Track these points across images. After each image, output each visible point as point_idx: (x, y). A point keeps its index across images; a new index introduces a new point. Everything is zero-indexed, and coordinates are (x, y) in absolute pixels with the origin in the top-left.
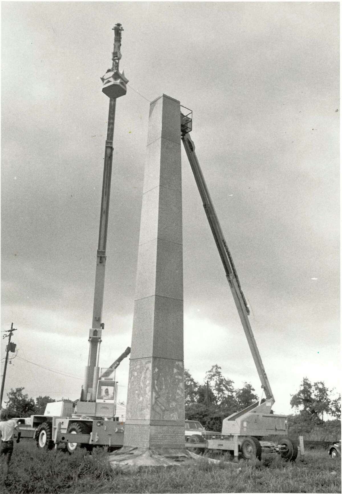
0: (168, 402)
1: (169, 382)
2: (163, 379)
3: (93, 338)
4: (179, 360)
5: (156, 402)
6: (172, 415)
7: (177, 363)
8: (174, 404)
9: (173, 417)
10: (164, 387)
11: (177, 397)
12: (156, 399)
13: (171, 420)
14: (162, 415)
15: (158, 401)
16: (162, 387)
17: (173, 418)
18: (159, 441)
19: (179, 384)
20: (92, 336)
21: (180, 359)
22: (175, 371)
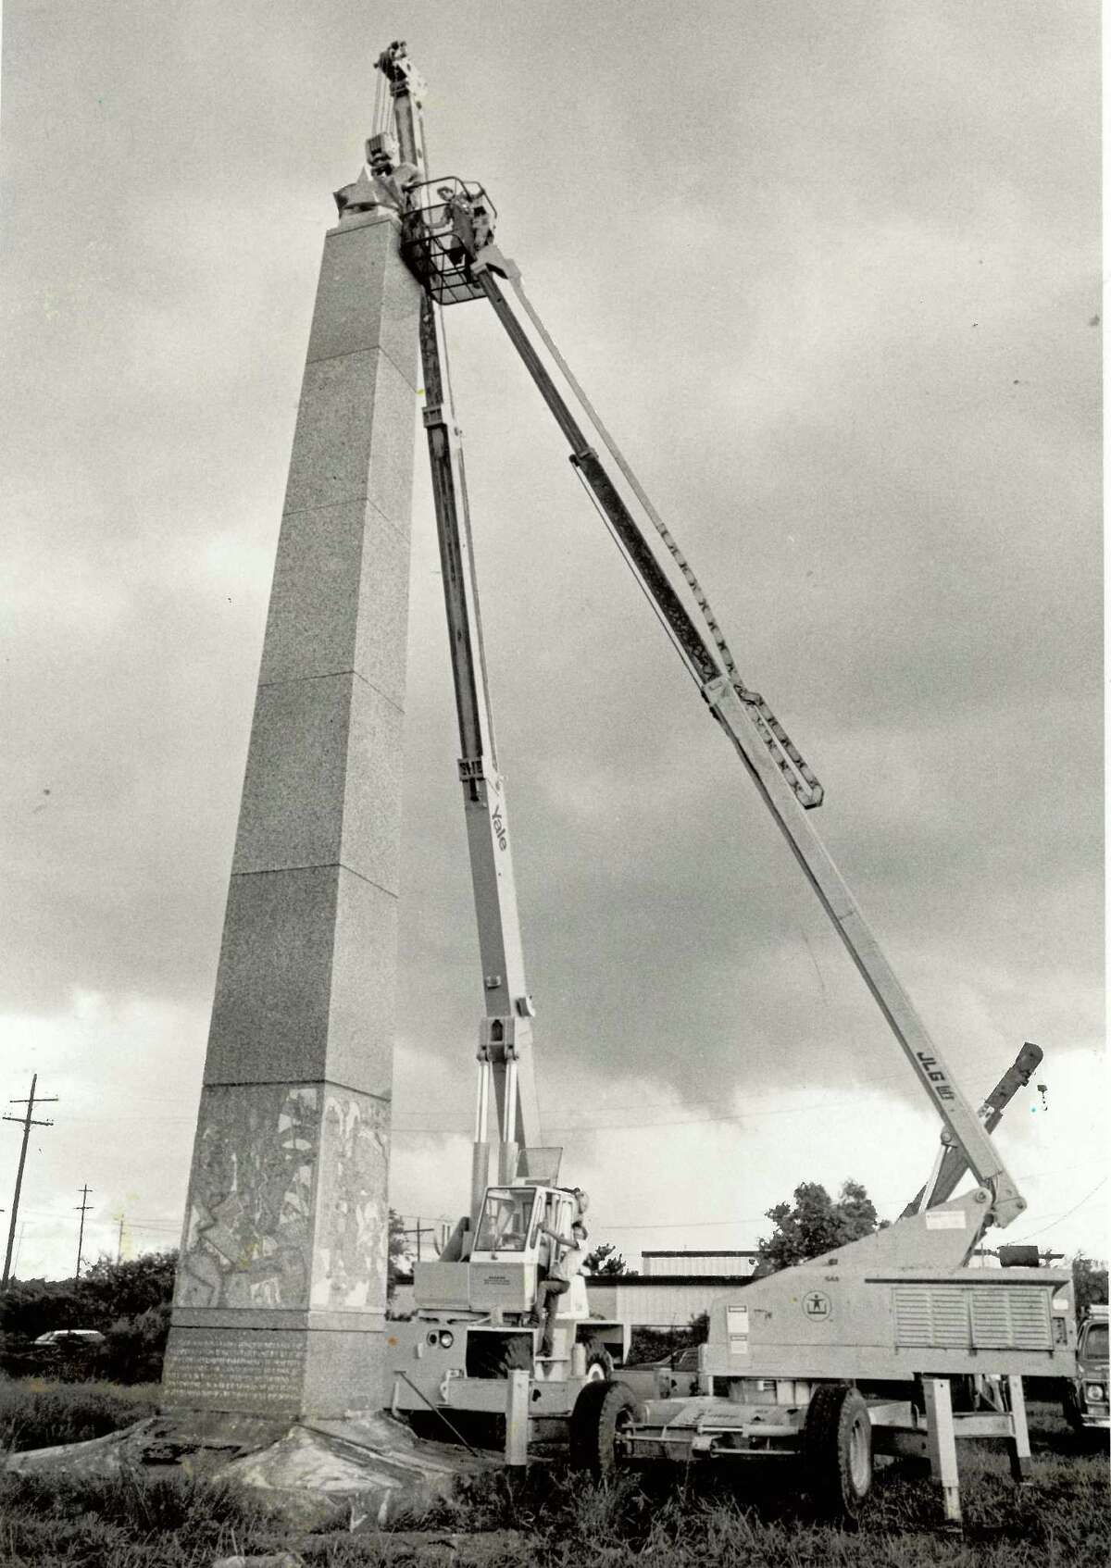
0: (247, 1241)
1: (258, 1165)
2: (234, 1158)
3: (491, 1047)
4: (305, 1082)
5: (200, 1242)
6: (255, 1287)
7: (294, 1094)
8: (269, 1245)
9: (259, 1295)
10: (234, 1188)
11: (283, 1219)
12: (201, 1231)
13: (253, 1306)
14: (218, 1289)
15: (206, 1238)
16: (229, 1187)
17: (259, 1300)
18: (197, 1384)
19: (295, 1170)
20: (489, 1042)
21: (308, 1078)
22: (285, 1122)
